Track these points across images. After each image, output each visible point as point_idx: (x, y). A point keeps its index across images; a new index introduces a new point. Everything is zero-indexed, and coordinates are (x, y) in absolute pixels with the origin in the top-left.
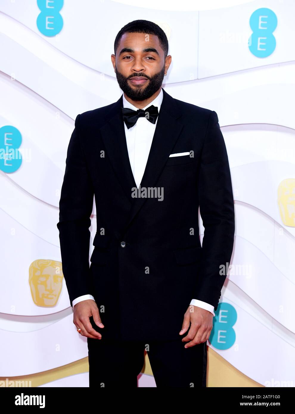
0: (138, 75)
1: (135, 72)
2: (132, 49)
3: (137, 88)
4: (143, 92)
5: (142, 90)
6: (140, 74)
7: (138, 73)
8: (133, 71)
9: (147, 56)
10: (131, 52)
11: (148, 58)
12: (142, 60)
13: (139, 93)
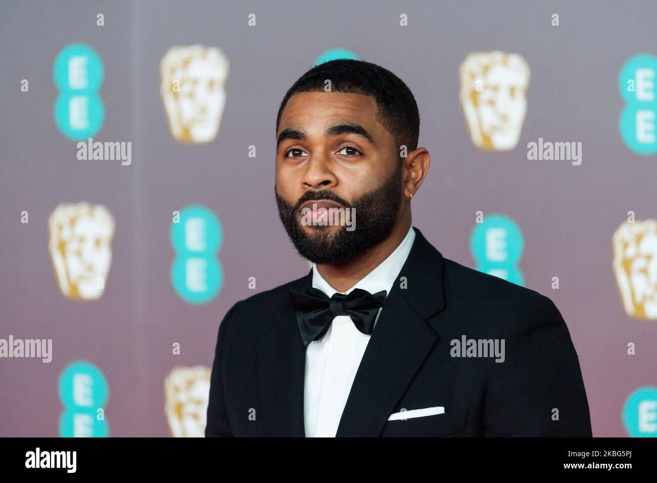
0: (316, 196)
1: (310, 189)
2: (302, 131)
3: (318, 231)
4: (333, 243)
5: (329, 235)
6: (320, 192)
7: (317, 190)
8: (306, 186)
9: (341, 146)
10: (299, 138)
11: (344, 152)
12: (327, 157)
13: (324, 244)
